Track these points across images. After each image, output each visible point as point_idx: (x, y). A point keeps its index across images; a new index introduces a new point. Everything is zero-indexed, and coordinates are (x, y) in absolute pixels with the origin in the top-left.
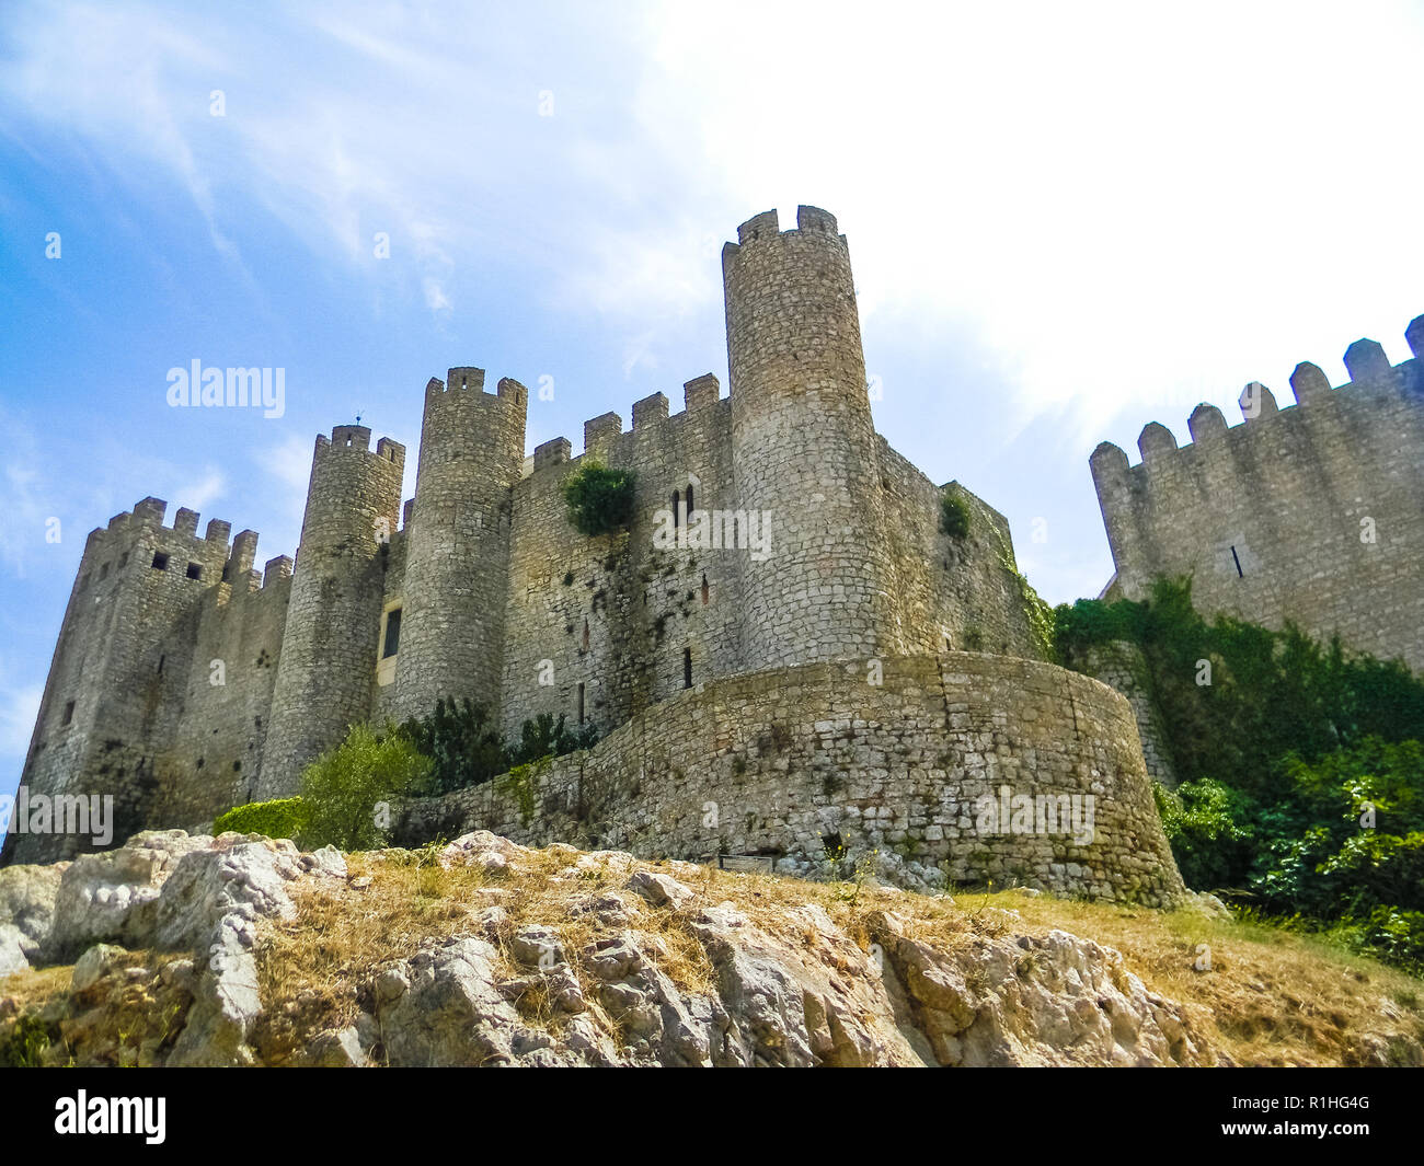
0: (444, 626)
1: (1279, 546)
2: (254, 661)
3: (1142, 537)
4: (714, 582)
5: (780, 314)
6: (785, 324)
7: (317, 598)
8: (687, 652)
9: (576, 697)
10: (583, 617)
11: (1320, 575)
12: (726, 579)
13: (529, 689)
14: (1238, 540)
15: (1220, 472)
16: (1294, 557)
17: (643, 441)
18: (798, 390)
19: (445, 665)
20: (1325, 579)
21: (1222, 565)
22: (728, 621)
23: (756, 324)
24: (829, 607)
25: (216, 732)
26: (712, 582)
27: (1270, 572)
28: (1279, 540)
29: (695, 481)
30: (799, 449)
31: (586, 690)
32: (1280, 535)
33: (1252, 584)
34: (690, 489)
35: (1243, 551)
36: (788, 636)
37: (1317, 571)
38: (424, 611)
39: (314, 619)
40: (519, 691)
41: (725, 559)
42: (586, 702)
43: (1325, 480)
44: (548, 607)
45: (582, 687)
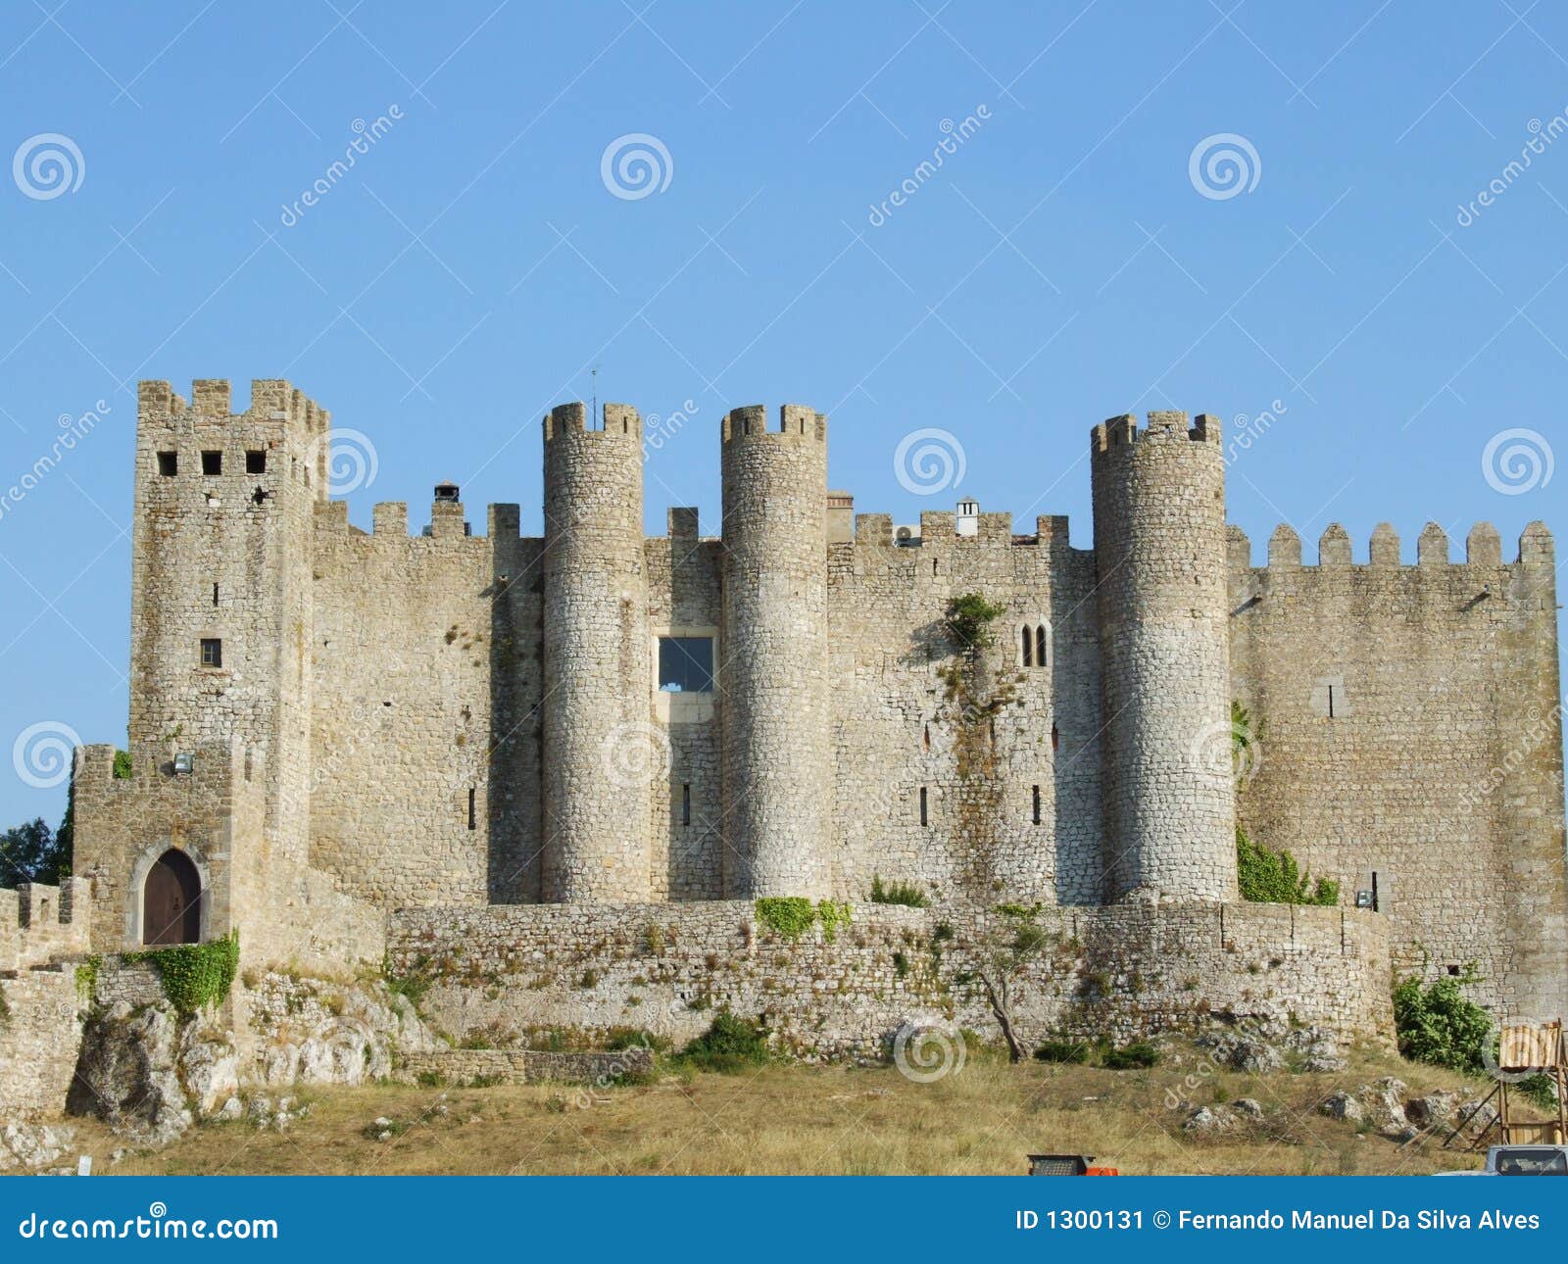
0: (807, 709)
1: (1370, 699)
2: (442, 633)
3: (1251, 647)
4: (1065, 733)
5: (1187, 533)
6: (1190, 544)
7: (618, 621)
8: (1036, 789)
9: (918, 800)
10: (923, 723)
11: (1395, 737)
12: (1076, 734)
13: (863, 778)
14: (1337, 681)
15: (1337, 604)
16: (1378, 714)
17: (991, 560)
18: (1197, 614)
19: (810, 749)
20: (1397, 742)
21: (1318, 701)
22: (1077, 773)
23: (1164, 532)
24: (1211, 814)
25: (388, 704)
26: (1062, 732)
27: (1356, 721)
28: (1371, 694)
29: (1049, 629)
30: (1196, 673)
31: (928, 795)
32: (1373, 688)
33: (1338, 728)
34: (1041, 631)
35: (1338, 693)
36: (1178, 829)
37: (1393, 733)
38: (788, 690)
39: (616, 644)
40: (852, 775)
41: (1076, 716)
42: (930, 806)
43: (1423, 651)
44: (881, 700)
45: (924, 791)
